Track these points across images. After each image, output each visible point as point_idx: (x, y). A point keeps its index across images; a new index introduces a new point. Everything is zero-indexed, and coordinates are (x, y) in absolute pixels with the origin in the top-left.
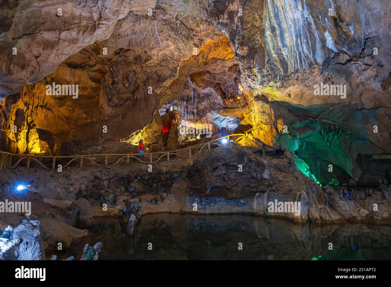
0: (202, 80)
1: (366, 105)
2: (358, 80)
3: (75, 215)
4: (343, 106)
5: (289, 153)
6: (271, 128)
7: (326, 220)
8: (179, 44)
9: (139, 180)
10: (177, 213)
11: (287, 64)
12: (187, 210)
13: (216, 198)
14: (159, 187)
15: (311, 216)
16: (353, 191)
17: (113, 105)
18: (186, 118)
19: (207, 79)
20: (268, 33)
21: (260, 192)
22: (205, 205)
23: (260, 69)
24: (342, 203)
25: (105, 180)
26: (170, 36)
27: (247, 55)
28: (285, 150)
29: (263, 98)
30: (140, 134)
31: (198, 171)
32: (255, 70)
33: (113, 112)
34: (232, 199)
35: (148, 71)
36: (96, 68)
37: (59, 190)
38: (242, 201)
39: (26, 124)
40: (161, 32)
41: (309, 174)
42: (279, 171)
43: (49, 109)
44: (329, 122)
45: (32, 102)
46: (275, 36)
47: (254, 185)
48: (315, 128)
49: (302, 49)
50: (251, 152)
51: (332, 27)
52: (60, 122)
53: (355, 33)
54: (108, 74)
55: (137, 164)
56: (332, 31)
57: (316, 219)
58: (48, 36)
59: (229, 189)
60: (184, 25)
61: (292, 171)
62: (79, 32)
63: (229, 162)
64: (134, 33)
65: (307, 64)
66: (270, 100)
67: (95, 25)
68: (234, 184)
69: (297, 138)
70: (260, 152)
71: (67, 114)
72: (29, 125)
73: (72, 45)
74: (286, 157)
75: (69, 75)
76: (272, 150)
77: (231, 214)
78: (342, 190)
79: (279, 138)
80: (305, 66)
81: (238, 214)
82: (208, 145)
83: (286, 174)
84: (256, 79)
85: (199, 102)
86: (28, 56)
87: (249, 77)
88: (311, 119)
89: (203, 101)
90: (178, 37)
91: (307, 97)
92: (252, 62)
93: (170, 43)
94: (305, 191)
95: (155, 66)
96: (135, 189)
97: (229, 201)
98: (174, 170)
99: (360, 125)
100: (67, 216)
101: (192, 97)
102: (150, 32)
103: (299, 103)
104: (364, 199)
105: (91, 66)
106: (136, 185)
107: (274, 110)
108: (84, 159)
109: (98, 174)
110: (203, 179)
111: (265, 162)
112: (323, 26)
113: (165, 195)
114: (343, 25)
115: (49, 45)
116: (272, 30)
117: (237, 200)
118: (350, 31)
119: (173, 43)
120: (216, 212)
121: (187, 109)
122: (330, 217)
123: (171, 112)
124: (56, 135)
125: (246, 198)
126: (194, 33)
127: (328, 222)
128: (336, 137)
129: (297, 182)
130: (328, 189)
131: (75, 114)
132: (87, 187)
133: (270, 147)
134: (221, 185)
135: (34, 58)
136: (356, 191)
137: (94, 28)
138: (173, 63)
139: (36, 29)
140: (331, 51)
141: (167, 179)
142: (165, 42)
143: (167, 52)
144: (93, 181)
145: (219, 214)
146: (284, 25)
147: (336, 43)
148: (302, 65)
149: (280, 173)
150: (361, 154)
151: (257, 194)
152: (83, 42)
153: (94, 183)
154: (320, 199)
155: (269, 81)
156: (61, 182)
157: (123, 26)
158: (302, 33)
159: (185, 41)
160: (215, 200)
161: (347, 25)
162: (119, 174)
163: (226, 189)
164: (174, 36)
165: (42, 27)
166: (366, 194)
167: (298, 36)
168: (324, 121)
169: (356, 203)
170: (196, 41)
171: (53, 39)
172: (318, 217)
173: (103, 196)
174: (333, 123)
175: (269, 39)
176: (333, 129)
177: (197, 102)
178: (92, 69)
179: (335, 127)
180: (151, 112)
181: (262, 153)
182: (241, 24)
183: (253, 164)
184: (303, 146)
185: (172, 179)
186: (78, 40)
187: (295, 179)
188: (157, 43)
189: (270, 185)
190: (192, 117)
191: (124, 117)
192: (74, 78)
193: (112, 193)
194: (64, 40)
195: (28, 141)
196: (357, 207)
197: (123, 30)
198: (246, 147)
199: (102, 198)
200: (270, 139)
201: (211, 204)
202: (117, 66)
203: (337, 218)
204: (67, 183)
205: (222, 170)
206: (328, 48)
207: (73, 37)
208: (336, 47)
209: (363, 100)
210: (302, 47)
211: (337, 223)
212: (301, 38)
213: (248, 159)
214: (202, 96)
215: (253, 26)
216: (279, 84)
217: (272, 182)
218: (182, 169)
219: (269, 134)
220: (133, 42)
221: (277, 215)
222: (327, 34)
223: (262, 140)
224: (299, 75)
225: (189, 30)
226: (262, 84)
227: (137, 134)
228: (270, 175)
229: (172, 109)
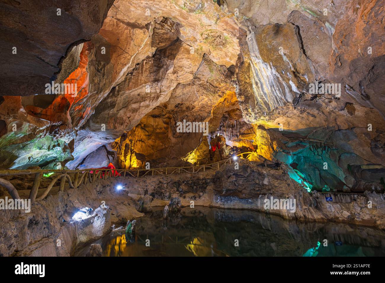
0: (235, 115)
1: (342, 127)
2: (328, 109)
3: (141, 204)
4: (323, 129)
5: (284, 166)
6: (269, 147)
7: (309, 218)
8: (209, 97)
9: (186, 183)
10: (207, 207)
11: (268, 105)
12: (214, 205)
13: (231, 197)
14: (198, 188)
15: (296, 215)
16: (339, 195)
17: (176, 137)
18: (232, 139)
19: (238, 113)
20: (254, 86)
21: (262, 194)
22: (224, 202)
23: (252, 109)
24: (328, 205)
25: (165, 183)
26: (203, 93)
27: (244, 101)
28: (282, 163)
29: (261, 127)
30: (193, 154)
31: (219, 178)
32: (250, 110)
33: (176, 141)
34: (243, 199)
35: (195, 114)
36: (166, 116)
37: (139, 189)
38: (250, 201)
39: (130, 151)
40: (198, 91)
41: (302, 181)
42: (276, 179)
43: (143, 142)
44: (315, 141)
45: (134, 139)
46: (258, 87)
47: (257, 189)
48: (305, 146)
49: (277, 94)
50: (255, 165)
51: (293, 78)
52: (149, 149)
53: (309, 79)
54: (172, 119)
55: (184, 174)
56: (294, 80)
57: (300, 217)
58: (134, 106)
59: (241, 192)
60: (212, 85)
61: (286, 179)
62: (150, 101)
63: (237, 173)
64: (184, 94)
65: (282, 103)
66: (266, 128)
67: (158, 96)
68: (243, 188)
69: (290, 155)
70: (262, 165)
71: (152, 144)
72: (131, 151)
73: (147, 108)
74: (282, 168)
75: (153, 122)
76: (272, 163)
77: (243, 209)
78: (329, 195)
79: (276, 155)
80: (282, 104)
81: (248, 210)
82: (229, 160)
83: (281, 181)
84: (251, 116)
85: (240, 128)
86: (124, 118)
87: (247, 115)
88: (301, 139)
89: (243, 127)
90: (208, 93)
91: (293, 124)
92: (247, 105)
93: (204, 97)
94: (292, 195)
95: (198, 112)
96: (182, 190)
97: (241, 200)
98: (207, 177)
99: (343, 142)
100: (136, 204)
101: (235, 125)
102: (192, 92)
103: (289, 129)
104: (350, 203)
105: (164, 115)
106: (183, 187)
107: (269, 135)
108: (154, 171)
109: (161, 180)
110: (221, 184)
111: (265, 172)
112: (287, 78)
113: (201, 194)
114: (300, 75)
115: (135, 111)
116: (256, 84)
117: (247, 200)
118: (306, 79)
119: (206, 97)
120: (232, 207)
121: (232, 133)
122: (313, 216)
123: (219, 137)
124: (147, 156)
125: (253, 199)
126: (218, 89)
127: (310, 220)
128: (324, 152)
129: (288, 187)
130: (315, 193)
131: (156, 144)
132: (155, 188)
133: (270, 161)
134: (233, 188)
135: (127, 119)
136: (342, 196)
137: (158, 97)
138: (208, 108)
139: (128, 104)
140: (296, 93)
141: (203, 183)
142: (201, 97)
143: (203, 102)
144: (158, 184)
145: (234, 209)
146: (262, 80)
147: (298, 88)
148: (279, 104)
149: (276, 180)
150: (351, 165)
151: (260, 196)
152: (152, 106)
153: (159, 186)
154: (305, 201)
155: (260, 116)
156: (141, 184)
157: (177, 92)
158: (274, 84)
159: (213, 95)
160: (231, 199)
161: (303, 75)
162: (173, 180)
163: (239, 191)
164: (206, 93)
165: (131, 102)
166: (351, 199)
167: (272, 86)
168: (311, 140)
169: (342, 206)
170: (220, 93)
171: (137, 107)
172: (302, 215)
173: (163, 194)
174: (319, 141)
175: (255, 90)
176: (319, 146)
177: (239, 128)
178: (164, 117)
179: (321, 144)
180: (199, 139)
181: (264, 166)
182: (238, 83)
183: (256, 174)
184: (301, 160)
185: (207, 184)
186: (149, 105)
187: (287, 185)
188: (197, 98)
189: (269, 190)
190: (236, 138)
191: (183, 144)
192: (155, 123)
193: (168, 192)
194: (142, 107)
195: (131, 161)
196: (342, 209)
197: (178, 93)
198: (252, 162)
199: (163, 195)
200: (269, 156)
201: (228, 202)
202: (176, 114)
203: (319, 217)
204: (144, 185)
205: (233, 178)
206: (294, 92)
207: (147, 104)
208: (298, 90)
209: (338, 123)
210: (276, 92)
211: (318, 222)
212: (274, 87)
213: (251, 170)
214: (242, 123)
215: (246, 83)
216: (267, 118)
217: (270, 187)
218: (212, 176)
219: (268, 152)
220: (184, 99)
221: (274, 212)
222: (291, 82)
223: (264, 156)
224: (280, 110)
225: (215, 87)
226: (256, 118)
227: (191, 153)
228: (269, 182)
229: (218, 135)
